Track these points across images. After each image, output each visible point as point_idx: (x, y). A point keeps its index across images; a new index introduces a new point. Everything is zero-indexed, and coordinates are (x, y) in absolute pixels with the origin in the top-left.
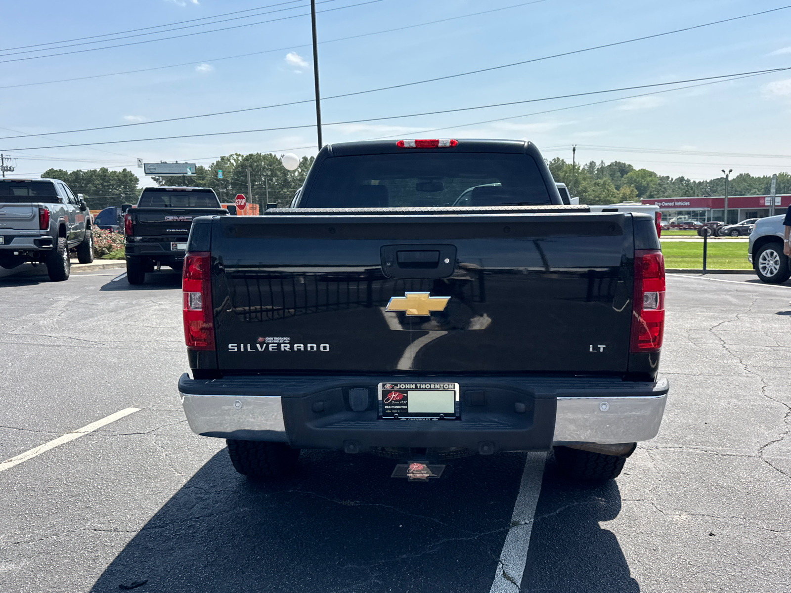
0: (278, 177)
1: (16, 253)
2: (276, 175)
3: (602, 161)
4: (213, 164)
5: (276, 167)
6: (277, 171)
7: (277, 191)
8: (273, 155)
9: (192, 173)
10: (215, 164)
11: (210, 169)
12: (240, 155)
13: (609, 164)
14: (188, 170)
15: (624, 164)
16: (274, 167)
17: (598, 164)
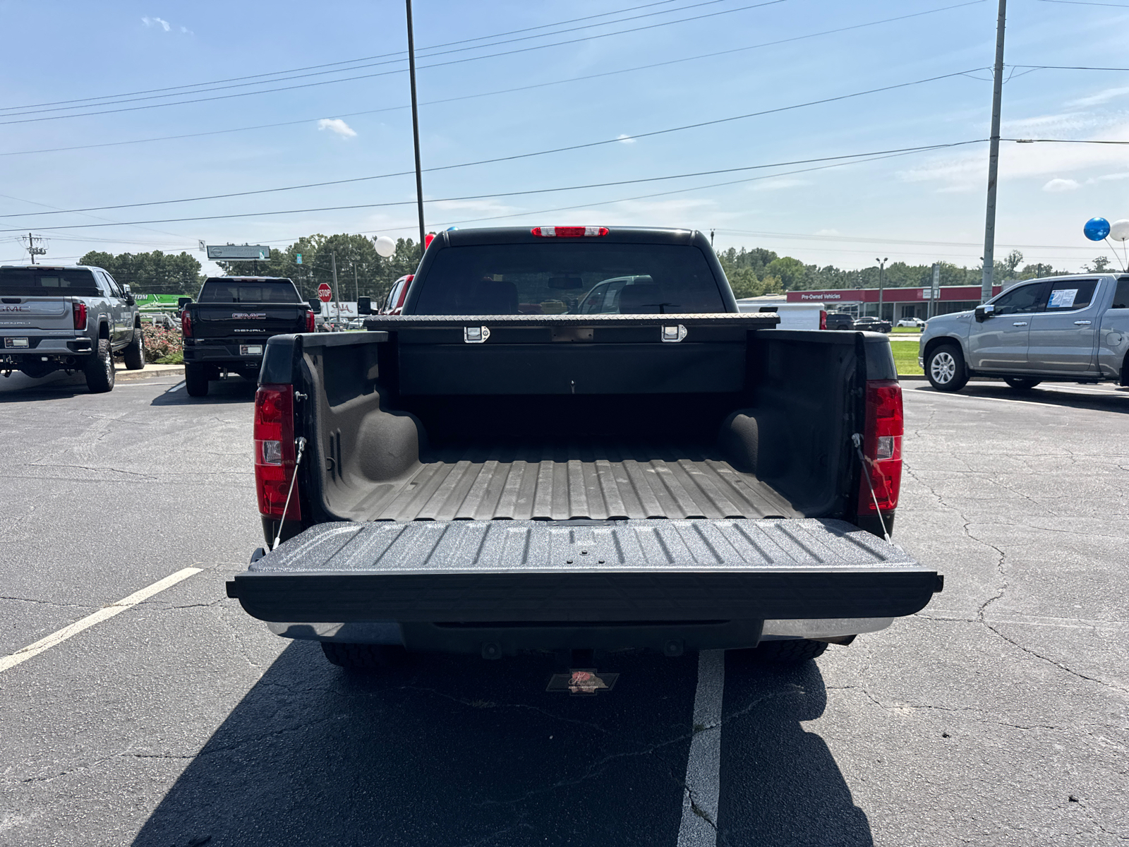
0: (369, 262)
1: (44, 359)
2: (367, 261)
3: (743, 248)
4: (291, 246)
5: (367, 251)
6: (368, 256)
7: (368, 279)
8: (363, 237)
9: (266, 258)
10: (293, 247)
11: (287, 253)
12: (322, 236)
13: (750, 251)
14: (261, 254)
15: (767, 251)
16: (364, 251)
17: (738, 252)
